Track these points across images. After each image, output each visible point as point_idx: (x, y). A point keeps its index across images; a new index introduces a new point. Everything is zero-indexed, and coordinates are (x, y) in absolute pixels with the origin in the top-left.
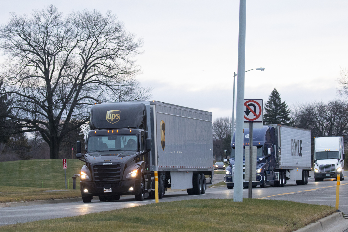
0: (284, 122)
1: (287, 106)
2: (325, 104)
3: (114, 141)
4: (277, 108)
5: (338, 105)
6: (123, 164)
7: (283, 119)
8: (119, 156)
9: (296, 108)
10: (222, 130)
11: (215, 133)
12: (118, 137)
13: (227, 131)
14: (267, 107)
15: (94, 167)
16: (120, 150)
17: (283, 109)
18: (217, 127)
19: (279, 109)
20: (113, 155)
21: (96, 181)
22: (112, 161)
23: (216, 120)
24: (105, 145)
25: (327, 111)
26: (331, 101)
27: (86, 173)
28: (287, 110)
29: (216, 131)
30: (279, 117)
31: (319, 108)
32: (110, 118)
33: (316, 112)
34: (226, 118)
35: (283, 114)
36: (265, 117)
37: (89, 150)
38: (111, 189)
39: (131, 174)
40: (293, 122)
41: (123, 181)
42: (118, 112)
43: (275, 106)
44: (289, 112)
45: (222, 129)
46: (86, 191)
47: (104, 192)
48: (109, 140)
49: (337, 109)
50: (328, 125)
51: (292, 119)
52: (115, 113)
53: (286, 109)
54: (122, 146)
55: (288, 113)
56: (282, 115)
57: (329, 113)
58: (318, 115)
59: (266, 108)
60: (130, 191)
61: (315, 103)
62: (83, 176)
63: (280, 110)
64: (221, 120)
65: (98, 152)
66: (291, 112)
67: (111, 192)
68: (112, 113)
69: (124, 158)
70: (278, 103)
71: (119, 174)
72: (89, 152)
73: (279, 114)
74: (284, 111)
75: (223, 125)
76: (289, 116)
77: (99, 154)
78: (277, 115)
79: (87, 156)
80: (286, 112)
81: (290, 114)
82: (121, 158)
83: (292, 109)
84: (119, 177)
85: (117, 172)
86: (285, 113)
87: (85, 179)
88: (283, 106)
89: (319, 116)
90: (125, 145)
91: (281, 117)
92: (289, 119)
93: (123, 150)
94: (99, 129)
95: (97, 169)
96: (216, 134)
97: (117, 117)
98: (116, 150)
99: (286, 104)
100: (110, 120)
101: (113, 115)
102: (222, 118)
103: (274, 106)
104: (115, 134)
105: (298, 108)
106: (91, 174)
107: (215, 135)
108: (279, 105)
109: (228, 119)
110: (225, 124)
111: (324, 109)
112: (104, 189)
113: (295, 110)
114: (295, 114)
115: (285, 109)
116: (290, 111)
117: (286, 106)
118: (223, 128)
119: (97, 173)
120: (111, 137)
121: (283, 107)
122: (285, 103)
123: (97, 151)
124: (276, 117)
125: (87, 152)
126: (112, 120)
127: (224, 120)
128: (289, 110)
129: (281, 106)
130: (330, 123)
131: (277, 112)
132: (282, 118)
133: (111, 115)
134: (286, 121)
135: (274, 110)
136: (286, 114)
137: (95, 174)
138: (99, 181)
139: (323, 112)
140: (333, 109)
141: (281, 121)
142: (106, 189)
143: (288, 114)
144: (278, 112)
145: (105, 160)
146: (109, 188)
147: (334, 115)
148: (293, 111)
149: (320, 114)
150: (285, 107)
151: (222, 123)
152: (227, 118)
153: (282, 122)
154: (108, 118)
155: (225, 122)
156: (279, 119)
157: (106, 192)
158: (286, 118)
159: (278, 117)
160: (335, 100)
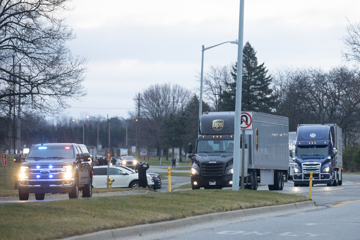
0: (262, 97)
1: (267, 71)
2: (325, 72)
3: (219, 144)
4: (251, 74)
5: (345, 74)
6: (225, 163)
7: (260, 91)
8: (222, 157)
9: (281, 73)
10: (158, 105)
11: (146, 110)
12: (221, 141)
13: (166, 106)
14: (234, 71)
15: (202, 164)
16: (223, 152)
17: (261, 75)
18: (151, 100)
19: (254, 75)
20: (217, 156)
21: (204, 175)
22: (217, 160)
23: (149, 88)
24: (211, 147)
25: (328, 83)
26: (335, 68)
27: (196, 169)
28: (266, 77)
29: (149, 106)
30: (255, 89)
31: (317, 78)
32: (215, 126)
33: (311, 84)
34: (165, 84)
35: (260, 83)
36: (231, 88)
37: (198, 151)
38: (215, 182)
39: (231, 171)
40: (276, 97)
41: (224, 176)
42: (222, 122)
43: (248, 71)
44: (270, 80)
45: (158, 103)
46: (195, 183)
47: (210, 184)
48: (214, 143)
49: (344, 79)
50: (329, 103)
51: (274, 91)
52: (220, 122)
53: (266, 75)
54: (224, 148)
55: (268, 82)
56: (259, 85)
57: (331, 86)
58: (314, 89)
59: (234, 73)
60: (230, 184)
61: (311, 70)
62: (194, 171)
63: (256, 77)
64: (157, 89)
65: (206, 153)
66: (273, 80)
67: (215, 184)
68: (217, 122)
69: (226, 158)
70: (253, 66)
71: (222, 170)
72: (199, 153)
73: (254, 83)
74: (262, 78)
75: (160, 97)
76: (270, 87)
77: (206, 155)
78: (251, 85)
79: (196, 156)
80: (265, 80)
81: (271, 83)
82: (224, 158)
83: (274, 74)
84: (222, 173)
85: (220, 169)
86: (263, 82)
87: (194, 174)
88: (261, 70)
89: (316, 90)
90: (226, 148)
91: (257, 88)
92: (270, 91)
93: (225, 152)
94: (207, 135)
95: (204, 166)
96: (149, 112)
97: (221, 125)
98: (220, 152)
99: (265, 68)
100: (215, 128)
101: (217, 123)
102: (159, 85)
103: (246, 70)
104: (219, 139)
105: (284, 73)
106: (200, 170)
107: (147, 112)
108: (255, 69)
109: (169, 88)
110: (164, 95)
111: (324, 79)
112: (210, 182)
113: (279, 77)
114: (279, 82)
115: (264, 75)
116: (272, 78)
117: (265, 71)
118: (160, 101)
119: (205, 169)
120: (216, 141)
121: (261, 73)
122: (264, 66)
123: (204, 152)
124: (249, 87)
125: (196, 152)
126: (217, 128)
127: (162, 89)
128: (270, 76)
129: (258, 70)
130: (333, 101)
131: (250, 79)
132: (259, 89)
133: (216, 123)
134: (264, 94)
135: (247, 76)
136: (266, 84)
137: (203, 170)
138: (205, 175)
139: (321, 84)
140: (336, 79)
141: (257, 94)
142: (211, 182)
143: (269, 84)
144: (253, 80)
145: (211, 159)
146: (214, 182)
147: (339, 89)
148: (276, 79)
149: (317, 88)
150: (264, 73)
151: (159, 94)
152: (168, 84)
153: (258, 97)
154: (214, 126)
155: (163, 91)
156: (253, 92)
157: (212, 184)
158: (266, 89)
159: (252, 88)
160: (341, 66)
